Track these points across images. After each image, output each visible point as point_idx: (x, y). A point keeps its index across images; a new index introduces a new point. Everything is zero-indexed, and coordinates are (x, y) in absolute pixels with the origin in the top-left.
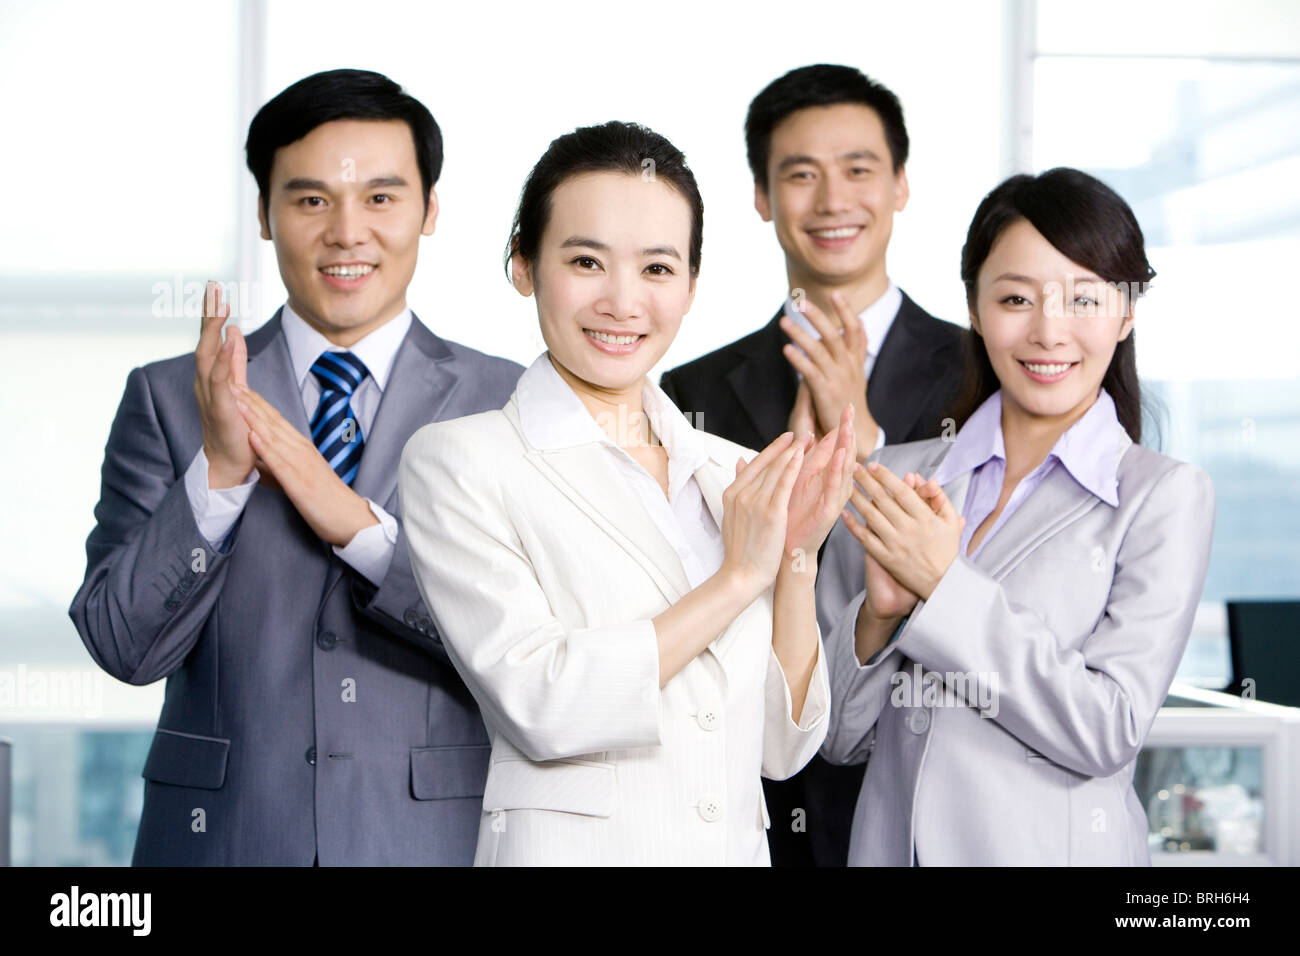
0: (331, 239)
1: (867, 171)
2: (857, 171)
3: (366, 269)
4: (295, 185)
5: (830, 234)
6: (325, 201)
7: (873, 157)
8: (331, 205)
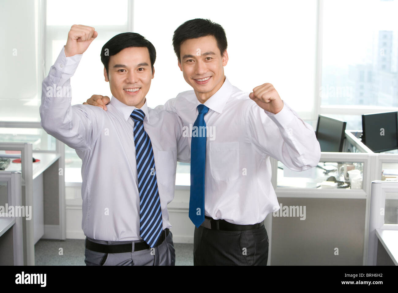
0: (128, 81)
1: (212, 58)
2: (208, 58)
3: (138, 89)
4: (117, 66)
5: (201, 80)
6: (125, 70)
7: (213, 54)
8: (127, 71)
